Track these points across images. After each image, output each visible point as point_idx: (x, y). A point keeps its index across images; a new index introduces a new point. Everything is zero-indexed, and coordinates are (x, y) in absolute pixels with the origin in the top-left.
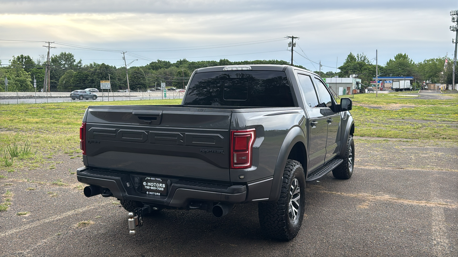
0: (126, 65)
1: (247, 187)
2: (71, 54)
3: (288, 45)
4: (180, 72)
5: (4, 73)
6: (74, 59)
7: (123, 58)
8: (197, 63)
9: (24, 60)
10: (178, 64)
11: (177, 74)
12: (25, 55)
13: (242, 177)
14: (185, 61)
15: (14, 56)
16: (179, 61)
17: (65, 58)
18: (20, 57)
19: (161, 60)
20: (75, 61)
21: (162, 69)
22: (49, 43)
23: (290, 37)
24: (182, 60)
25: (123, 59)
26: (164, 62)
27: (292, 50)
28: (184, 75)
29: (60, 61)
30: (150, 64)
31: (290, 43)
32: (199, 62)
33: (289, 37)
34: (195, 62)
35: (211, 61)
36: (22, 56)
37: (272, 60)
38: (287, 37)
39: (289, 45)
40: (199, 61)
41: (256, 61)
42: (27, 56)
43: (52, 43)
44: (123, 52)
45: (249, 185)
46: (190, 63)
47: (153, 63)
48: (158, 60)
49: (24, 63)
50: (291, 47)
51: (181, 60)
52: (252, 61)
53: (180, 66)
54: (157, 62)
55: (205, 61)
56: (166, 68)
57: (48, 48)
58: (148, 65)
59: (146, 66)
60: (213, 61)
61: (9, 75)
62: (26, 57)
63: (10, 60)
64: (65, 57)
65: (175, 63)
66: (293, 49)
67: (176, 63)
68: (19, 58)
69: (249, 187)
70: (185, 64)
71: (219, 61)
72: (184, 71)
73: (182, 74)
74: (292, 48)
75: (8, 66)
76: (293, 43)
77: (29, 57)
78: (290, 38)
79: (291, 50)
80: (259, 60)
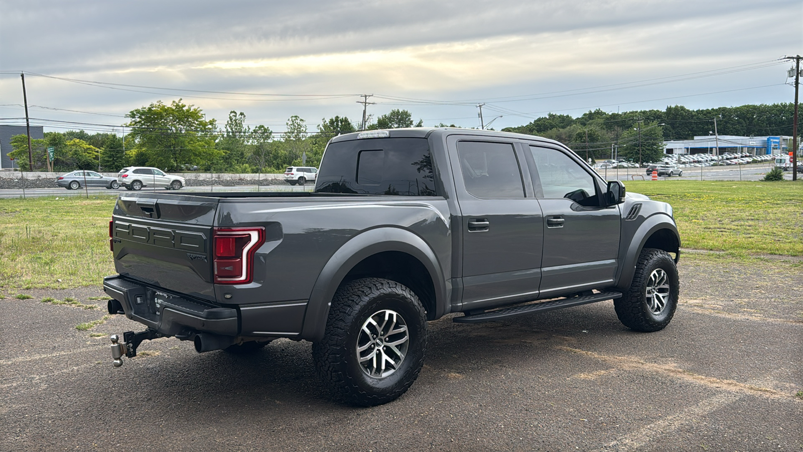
0: (483, 126)
1: (239, 311)
2: (407, 112)
3: (787, 74)
4: (581, 133)
5: (311, 145)
6: (411, 119)
7: (479, 114)
8: (621, 115)
9: (340, 124)
10: (586, 120)
11: (576, 137)
12: (341, 117)
13: (228, 296)
14: (598, 113)
15: (324, 119)
16: (588, 113)
17: (397, 119)
18: (334, 119)
19: (554, 114)
20: (413, 123)
21: (555, 129)
22: (366, 96)
23: (793, 58)
24: (593, 112)
25: (478, 116)
26: (559, 116)
27: (797, 83)
28: (588, 139)
29: (390, 124)
30: (535, 121)
31: (792, 70)
32: (625, 113)
33: (788, 58)
34: (618, 115)
35: (650, 111)
36: (337, 117)
37: (779, 104)
38: (785, 58)
39: (790, 73)
40: (627, 112)
41: (745, 106)
42: (344, 118)
43: (370, 96)
44: (479, 105)
45: (241, 309)
46: (608, 117)
47: (539, 120)
48: (550, 113)
49: (339, 129)
50: (795, 77)
51: (590, 111)
52: (734, 107)
53: (588, 123)
54: (548, 118)
55: (637, 112)
56: (563, 127)
57: (364, 104)
58: (531, 123)
59: (527, 125)
60: (653, 110)
61: (316, 147)
62: (342, 119)
63: (319, 125)
64: (398, 117)
65: (580, 117)
66: (799, 82)
67: (582, 118)
68: (332, 122)
69: (242, 311)
70: (599, 118)
71: (665, 111)
72: (588, 131)
73: (585, 137)
74: (797, 79)
75: (315, 134)
76: (800, 69)
77: (346, 120)
78: (792, 60)
79: (794, 83)
80: (750, 104)
